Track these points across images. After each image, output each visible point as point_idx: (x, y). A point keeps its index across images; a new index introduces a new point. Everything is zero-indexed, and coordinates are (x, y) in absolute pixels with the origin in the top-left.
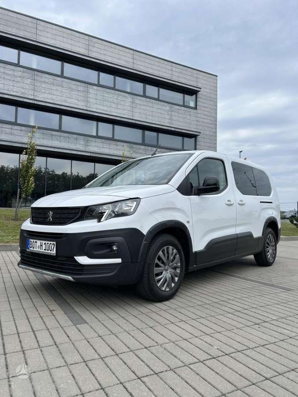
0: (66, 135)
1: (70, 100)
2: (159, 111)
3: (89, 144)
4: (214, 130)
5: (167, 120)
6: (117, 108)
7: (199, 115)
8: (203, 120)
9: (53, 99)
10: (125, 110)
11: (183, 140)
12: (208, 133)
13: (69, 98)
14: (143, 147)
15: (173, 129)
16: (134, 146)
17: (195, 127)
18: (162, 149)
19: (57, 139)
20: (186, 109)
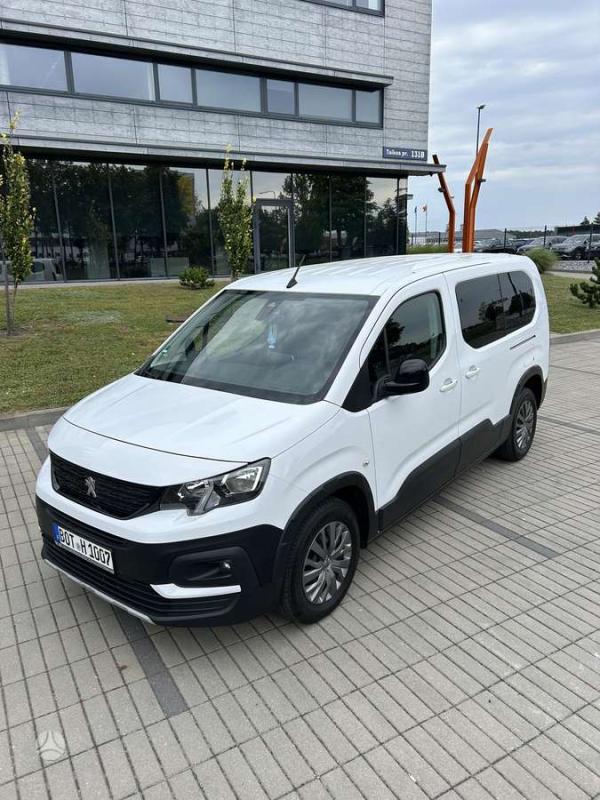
0: (87, 104)
1: (84, 13)
2: (297, 25)
3: (141, 124)
4: (422, 69)
5: (317, 50)
6: (198, 26)
7: (388, 32)
8: (398, 44)
9: (44, 14)
10: (215, 29)
11: (354, 95)
12: (410, 77)
13: (83, 6)
14: (263, 122)
15: (331, 73)
16: (244, 120)
17: (380, 62)
18: (308, 125)
19: (68, 116)
20: (358, 17)
